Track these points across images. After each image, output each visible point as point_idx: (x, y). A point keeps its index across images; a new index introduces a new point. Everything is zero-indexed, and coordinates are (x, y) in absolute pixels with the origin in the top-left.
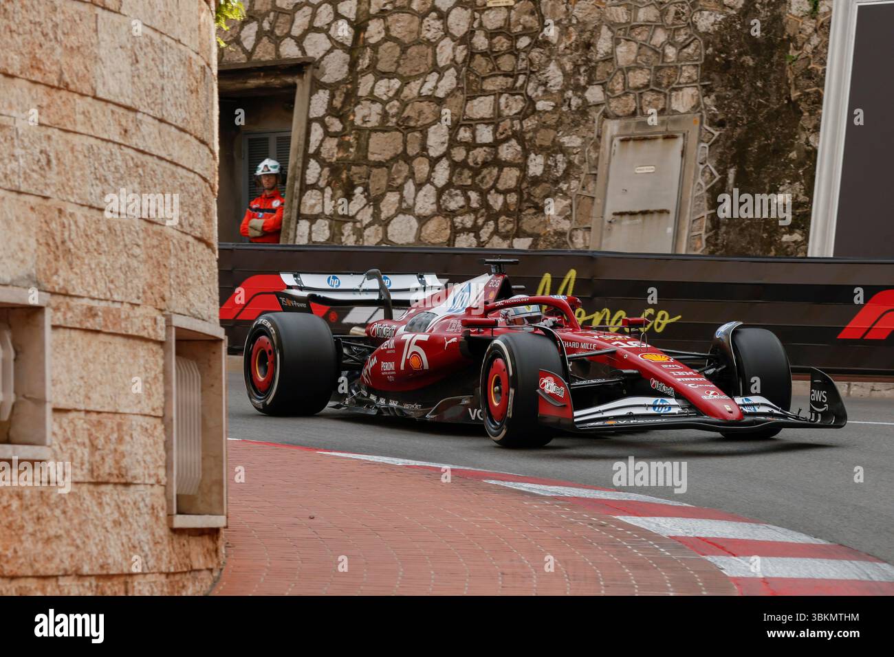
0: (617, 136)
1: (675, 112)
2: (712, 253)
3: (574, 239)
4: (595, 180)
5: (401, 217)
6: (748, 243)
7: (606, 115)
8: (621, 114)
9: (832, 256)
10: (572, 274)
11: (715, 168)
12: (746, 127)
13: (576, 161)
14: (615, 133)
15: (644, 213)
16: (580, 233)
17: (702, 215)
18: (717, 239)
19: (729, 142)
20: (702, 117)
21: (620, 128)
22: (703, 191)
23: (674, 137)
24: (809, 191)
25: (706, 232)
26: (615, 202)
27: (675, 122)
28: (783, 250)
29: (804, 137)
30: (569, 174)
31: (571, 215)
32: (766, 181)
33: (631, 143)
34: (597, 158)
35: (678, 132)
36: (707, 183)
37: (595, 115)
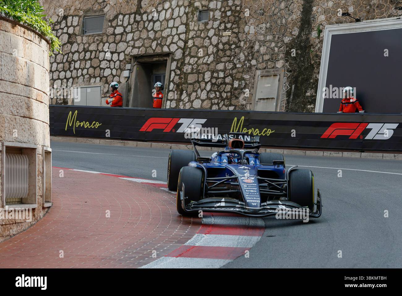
0: (260, 75)
1: (277, 68)
2: (287, 111)
3: (247, 107)
4: (253, 89)
5: (197, 100)
6: (298, 108)
7: (257, 69)
8: (261, 68)
9: (322, 112)
10: (243, 118)
11: (289, 85)
12: (298, 72)
13: (248, 83)
14: (259, 74)
15: (267, 99)
16: (248, 105)
17: (284, 99)
18: (288, 107)
19: (293, 77)
20: (285, 69)
21: (261, 73)
22: (285, 92)
23: (276, 75)
24: (316, 92)
25: (285, 105)
26: (259, 95)
27: (277, 71)
28: (308, 110)
29: (315, 75)
30: (245, 87)
31: (246, 99)
32: (303, 89)
33: (264, 77)
34: (254, 82)
35: (278, 74)
36: (286, 89)
37: (254, 69)
